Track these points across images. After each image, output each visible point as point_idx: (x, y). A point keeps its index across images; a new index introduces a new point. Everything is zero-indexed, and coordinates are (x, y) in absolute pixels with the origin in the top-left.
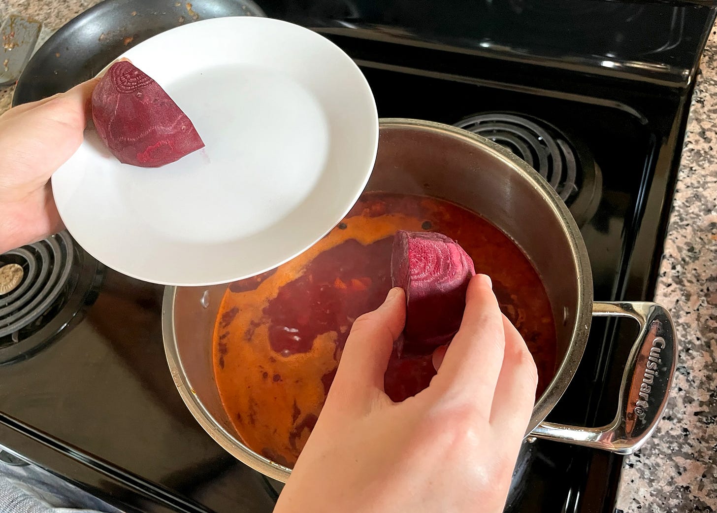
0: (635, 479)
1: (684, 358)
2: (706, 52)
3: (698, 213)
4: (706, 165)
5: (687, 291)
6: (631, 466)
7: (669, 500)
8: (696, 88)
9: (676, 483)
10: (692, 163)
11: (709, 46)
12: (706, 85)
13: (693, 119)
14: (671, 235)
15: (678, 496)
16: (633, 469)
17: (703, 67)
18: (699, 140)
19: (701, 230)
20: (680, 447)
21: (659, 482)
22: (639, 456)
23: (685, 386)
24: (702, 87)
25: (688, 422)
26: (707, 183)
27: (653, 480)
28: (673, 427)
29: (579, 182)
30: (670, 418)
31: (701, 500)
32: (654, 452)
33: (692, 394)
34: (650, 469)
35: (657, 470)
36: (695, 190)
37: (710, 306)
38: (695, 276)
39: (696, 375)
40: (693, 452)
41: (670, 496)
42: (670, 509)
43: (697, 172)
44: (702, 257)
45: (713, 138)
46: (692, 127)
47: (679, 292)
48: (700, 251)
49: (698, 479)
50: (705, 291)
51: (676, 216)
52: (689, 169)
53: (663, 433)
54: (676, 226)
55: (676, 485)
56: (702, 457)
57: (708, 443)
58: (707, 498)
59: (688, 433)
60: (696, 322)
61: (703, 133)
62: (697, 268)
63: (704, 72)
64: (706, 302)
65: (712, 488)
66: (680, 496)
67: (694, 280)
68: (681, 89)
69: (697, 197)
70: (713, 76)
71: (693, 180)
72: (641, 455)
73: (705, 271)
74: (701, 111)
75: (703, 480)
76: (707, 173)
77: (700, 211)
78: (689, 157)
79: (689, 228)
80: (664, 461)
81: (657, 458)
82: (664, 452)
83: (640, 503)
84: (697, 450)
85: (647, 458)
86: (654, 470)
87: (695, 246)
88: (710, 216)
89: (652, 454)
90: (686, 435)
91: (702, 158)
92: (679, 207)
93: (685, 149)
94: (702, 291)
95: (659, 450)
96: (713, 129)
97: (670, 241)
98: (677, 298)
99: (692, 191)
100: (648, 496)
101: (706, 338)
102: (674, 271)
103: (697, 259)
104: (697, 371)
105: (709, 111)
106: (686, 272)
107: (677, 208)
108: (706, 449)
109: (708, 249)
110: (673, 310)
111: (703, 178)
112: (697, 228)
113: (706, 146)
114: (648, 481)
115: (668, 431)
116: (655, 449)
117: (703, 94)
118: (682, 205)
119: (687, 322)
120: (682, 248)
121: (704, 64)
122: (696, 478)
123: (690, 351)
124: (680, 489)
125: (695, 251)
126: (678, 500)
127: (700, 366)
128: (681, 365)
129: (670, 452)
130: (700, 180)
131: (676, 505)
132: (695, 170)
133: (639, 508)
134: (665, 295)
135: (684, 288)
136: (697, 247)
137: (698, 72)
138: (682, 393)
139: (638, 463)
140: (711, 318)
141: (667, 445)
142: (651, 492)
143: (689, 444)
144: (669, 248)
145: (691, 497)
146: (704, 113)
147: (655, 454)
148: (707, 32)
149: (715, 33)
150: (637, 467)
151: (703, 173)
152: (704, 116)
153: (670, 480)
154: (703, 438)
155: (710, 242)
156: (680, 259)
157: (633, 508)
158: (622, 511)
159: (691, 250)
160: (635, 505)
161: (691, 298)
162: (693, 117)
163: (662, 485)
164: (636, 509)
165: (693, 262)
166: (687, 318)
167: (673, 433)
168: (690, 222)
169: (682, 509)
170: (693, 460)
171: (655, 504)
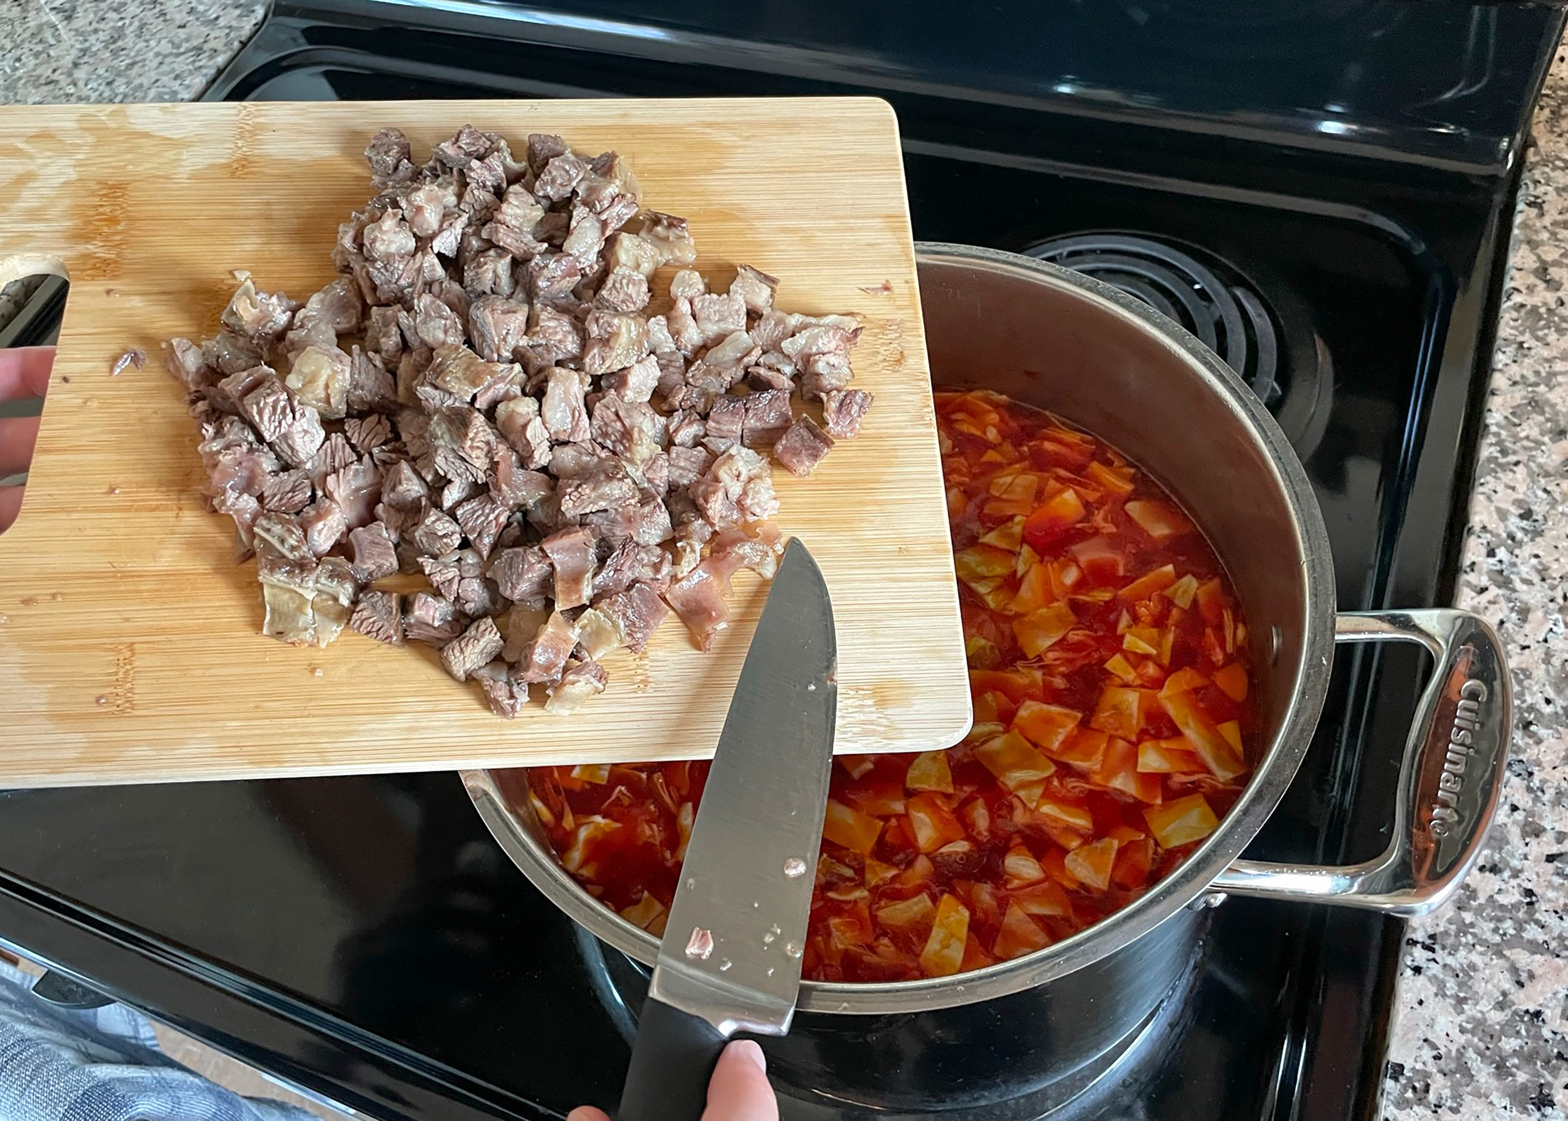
0: (1427, 997)
1: (1520, 743)
2: (1545, 99)
3: (1539, 437)
4: (1552, 337)
5: (1521, 602)
6: (1417, 970)
7: (1500, 1040)
8: (1526, 177)
9: (1514, 1004)
10: (1522, 333)
11: (1550, 88)
12: (1547, 170)
13: (1521, 242)
14: (1482, 484)
15: (1518, 1032)
16: (1421, 978)
17: (1539, 131)
18: (1535, 286)
19: (1547, 475)
20: (1520, 928)
21: (1476, 1004)
22: (1433, 951)
23: (1524, 800)
24: (1537, 174)
25: (1535, 877)
26: (1555, 374)
27: (1465, 999)
28: (1503, 887)
29: (1284, 376)
30: (1494, 869)
32: (1463, 940)
33: (1541, 818)
34: (1457, 976)
35: (1471, 977)
36: (1530, 389)
38: (1539, 572)
39: (1548, 777)
40: (1546, 938)
41: (1503, 1032)
42: (1503, 1060)
43: (1533, 352)
44: (1550, 529)
47: (1504, 605)
48: (1545, 519)
49: (1561, 995)
50: (1561, 601)
51: (1491, 445)
52: (1515, 346)
53: (1482, 899)
54: (1492, 466)
55: (1514, 1008)
59: (1534, 899)
60: (1543, 666)
61: (1542, 272)
62: (1541, 553)
63: (1541, 143)
64: (1561, 625)
66: (1523, 1032)
67: (1536, 579)
68: (1493, 178)
69: (1536, 404)
70: (1561, 150)
71: (1526, 368)
72: (1436, 947)
74: (1538, 224)
76: (1555, 353)
77: (1542, 435)
78: (1516, 320)
79: (1520, 469)
80: (1487, 959)
81: (1470, 952)
82: (1486, 940)
83: (1438, 1049)
84: (1556, 934)
85: (1450, 954)
86: (1466, 978)
87: (1535, 508)
89: (1460, 944)
90: (1530, 904)
91: (1542, 323)
92: (1498, 425)
93: (1505, 306)
94: (1552, 600)
95: (1474, 935)
97: (1481, 497)
98: (1501, 616)
99: (1524, 393)
100: (1455, 1033)
102: (1492, 561)
103: (1541, 534)
104: (1549, 769)
105: (1555, 224)
106: (1518, 561)
107: (1493, 429)
111: (1547, 365)
112: (1535, 469)
113: (1551, 298)
114: (1453, 1002)
115: (1491, 897)
116: (1465, 934)
117: (1541, 189)
118: (1504, 422)
119: (1524, 666)
120: (1508, 511)
121: (1541, 125)
122: (1555, 994)
123: (1533, 728)
124: (1522, 1017)
125: (1535, 517)
126: (1519, 1041)
127: (1553, 757)
128: (1515, 757)
129: (1497, 939)
130: (1540, 369)
131: (1515, 1051)
132: (1529, 349)
133: (1438, 1058)
135: (1514, 595)
136: (1539, 510)
137: (1529, 143)
138: (1519, 816)
139: (1432, 964)
141: (1492, 925)
142: (1460, 1026)
143: (1537, 922)
144: (1481, 513)
145: (1546, 1033)
146: (1545, 227)
147: (1467, 943)
148: (1547, 57)
149: (1562, 59)
150: (1430, 973)
151: (1546, 353)
152: (1545, 236)
153: (1501, 998)
156: (1504, 535)
157: (1425, 1058)
158: (1402, 1067)
159: (1527, 515)
160: (1427, 1054)
161: (1530, 616)
162: (1522, 237)
163: (1485, 1009)
164: (1431, 1061)
165: (1532, 540)
166: (1523, 658)
167: (1502, 899)
168: (1522, 457)
169: (1528, 1058)
170: (1548, 957)
171: (1470, 1050)
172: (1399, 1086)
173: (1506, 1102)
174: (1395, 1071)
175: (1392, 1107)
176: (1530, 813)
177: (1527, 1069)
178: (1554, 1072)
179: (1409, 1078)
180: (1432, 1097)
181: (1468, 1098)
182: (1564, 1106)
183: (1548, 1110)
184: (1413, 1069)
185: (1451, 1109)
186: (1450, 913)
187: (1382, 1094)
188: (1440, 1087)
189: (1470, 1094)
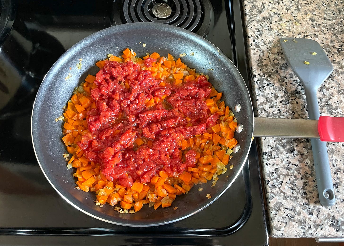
1: (270, 80)
3: (257, 14)
7: (282, 141)
14: (248, 26)
19: (260, 21)
20: (279, 117)
23: (273, 91)
25: (279, 106)
28: (274, 110)
30: (272, 107)
33: (277, 94)
37: (273, 54)
38: (264, 43)
39: (276, 85)
42: (284, 144)
44: (264, 33)
47: (259, 51)
48: (262, 31)
50: (269, 48)
51: (248, 17)
53: (271, 114)
54: (249, 22)
57: (289, 112)
60: (270, 63)
62: (263, 39)
64: (271, 53)
67: (264, 45)
69: (254, 6)
79: (255, 21)
83: (271, 146)
84: (286, 116)
88: (261, 14)
90: (280, 112)
94: (268, 48)
97: (249, 29)
98: (259, 54)
99: (251, 4)
100: (274, 142)
101: (275, 68)
102: (255, 42)
103: (262, 35)
106: (260, 41)
107: (247, 14)
108: (289, 115)
110: (259, 60)
112: (258, 21)
115: (273, 113)
118: (249, 12)
119: (266, 64)
120: (255, 31)
123: (271, 76)
127: (276, 81)
128: (269, 83)
131: (285, 142)
134: (254, 54)
135: (261, 49)
136: (261, 29)
138: (273, 95)
142: (274, 140)
143: (282, 115)
144: (250, 33)
154: (286, 111)
156: (255, 36)
158: (266, 152)
159: (259, 31)
160: (270, 148)
161: (265, 53)
167: (275, 113)
168: (254, 19)
169: (288, 143)
171: (277, 144)
172: (267, 156)
173: (286, 152)
175: (266, 161)
176: (275, 94)
177: (288, 145)
178: (293, 144)
179: (268, 154)
180: (273, 156)
182: (297, 150)
183: (294, 152)
184: (268, 152)
185: (277, 157)
187: (264, 159)
188: (274, 154)
189: (279, 153)
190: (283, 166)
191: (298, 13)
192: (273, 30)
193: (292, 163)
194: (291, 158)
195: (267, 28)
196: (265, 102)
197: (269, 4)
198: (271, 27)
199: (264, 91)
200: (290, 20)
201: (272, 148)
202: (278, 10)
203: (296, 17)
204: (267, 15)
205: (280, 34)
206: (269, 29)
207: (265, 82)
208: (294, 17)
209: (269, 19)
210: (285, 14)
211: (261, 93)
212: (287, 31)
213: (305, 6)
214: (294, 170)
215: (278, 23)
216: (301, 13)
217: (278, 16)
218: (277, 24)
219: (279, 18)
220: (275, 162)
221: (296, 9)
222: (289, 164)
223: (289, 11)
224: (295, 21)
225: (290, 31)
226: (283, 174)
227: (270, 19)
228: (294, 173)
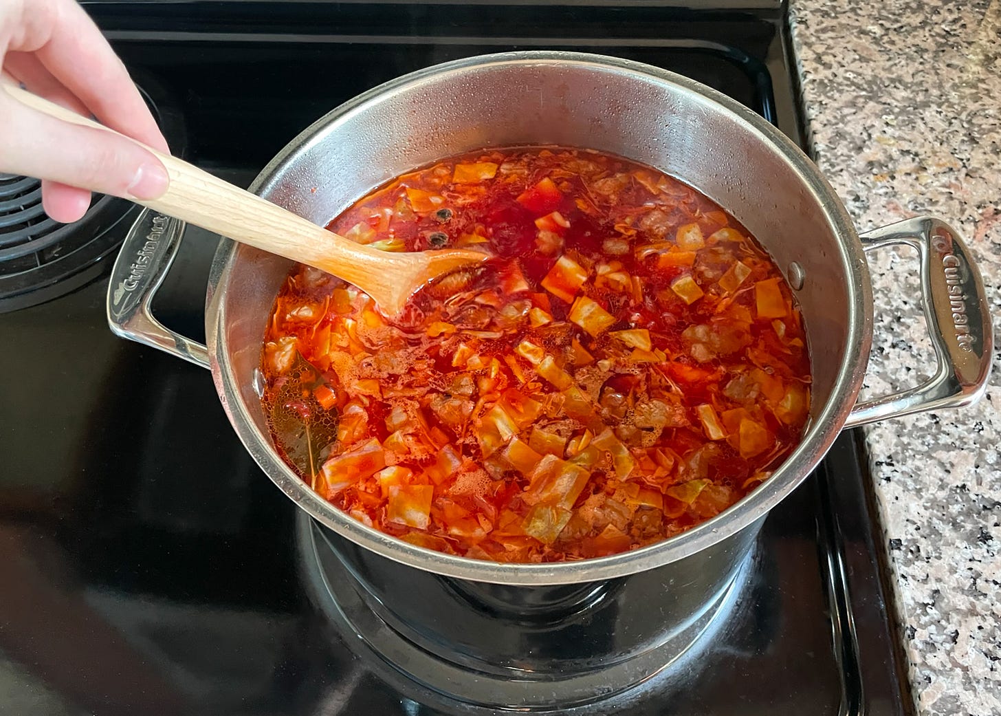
0: (899, 494)
1: (898, 330)
3: (849, 153)
4: (837, 95)
6: (888, 479)
7: (948, 508)
8: (792, 7)
9: (948, 484)
10: (819, 96)
13: (801, 45)
15: (957, 501)
16: (892, 483)
18: (817, 68)
19: (860, 174)
20: (936, 439)
21: (928, 490)
22: (893, 465)
23: (912, 363)
26: (845, 116)
27: (920, 489)
28: (918, 416)
31: (986, 496)
32: (907, 454)
33: (925, 371)
34: (912, 476)
35: (919, 475)
36: (834, 127)
37: (903, 260)
39: (920, 346)
40: (952, 440)
41: (948, 503)
42: (955, 519)
43: (829, 106)
44: (872, 204)
45: (833, 63)
46: (802, 54)
48: (868, 199)
49: (973, 471)
51: (824, 162)
52: (818, 104)
53: (909, 427)
54: (828, 174)
55: (949, 486)
56: (965, 443)
57: (966, 424)
58: (992, 492)
59: (938, 419)
60: (895, 283)
61: (818, 59)
62: (872, 219)
64: (897, 257)
65: (993, 478)
66: (960, 500)
68: (774, 9)
69: (840, 135)
71: (827, 116)
72: (893, 462)
73: (882, 221)
74: (808, 33)
75: (978, 470)
76: (841, 104)
77: (850, 151)
78: (813, 89)
79: (844, 173)
80: (924, 462)
81: (914, 460)
82: (920, 451)
83: (916, 523)
84: (957, 436)
85: (903, 464)
86: (917, 477)
87: (860, 194)
88: (862, 154)
89: (906, 457)
90: (937, 422)
91: (828, 88)
92: (823, 150)
93: (804, 83)
95: (912, 449)
96: (829, 51)
99: (831, 130)
100: (922, 511)
101: (914, 299)
103: (868, 208)
104: (919, 342)
105: (817, 31)
107: (822, 153)
108: (966, 433)
109: (876, 194)
111: (839, 112)
112: (852, 171)
113: (828, 73)
114: (915, 493)
115: (914, 424)
116: (907, 450)
117: (803, 13)
118: (826, 148)
119: (885, 285)
120: (845, 199)
122: (969, 471)
123: (902, 320)
124: (955, 491)
125: (861, 199)
126: (959, 505)
127: (919, 335)
128: (898, 339)
129: (926, 448)
130: (835, 114)
131: (959, 512)
132: (826, 104)
136: (863, 194)
138: (912, 373)
139: (895, 473)
140: (910, 275)
141: (920, 441)
142: (924, 506)
143: (944, 432)
145: (974, 497)
146: (812, 34)
147: (910, 456)
150: (895, 479)
151: (836, 105)
152: (813, 39)
153: (940, 483)
154: (957, 420)
155: (875, 186)
157: (910, 531)
158: (899, 540)
159: (857, 199)
160: (911, 528)
161: (878, 256)
162: (801, 42)
163: (933, 491)
164: (915, 532)
165: (865, 212)
166: (883, 281)
167: (921, 424)
168: (843, 166)
169: (968, 514)
170: (957, 451)
171: (934, 519)
172: (902, 553)
173: (965, 544)
174: (897, 544)
175: (903, 567)
176: (918, 370)
177: (969, 521)
178: (985, 518)
179: (906, 546)
180: (923, 554)
181: (943, 548)
182: (998, 537)
183: (990, 542)
184: (907, 540)
185: (936, 557)
186: (895, 440)
187: (893, 561)
188: (926, 547)
189: (943, 545)
190: (955, 585)
191: (972, 150)
192: (901, 195)
193: (984, 576)
194: (980, 561)
195: (882, 191)
196: (889, 392)
197: (885, 129)
198: (893, 188)
199: (882, 363)
200: (951, 169)
201: (918, 529)
202: (911, 144)
203: (968, 160)
204: (880, 157)
205: (922, 205)
206: (887, 193)
207: (884, 336)
208: (962, 160)
209: (887, 166)
210: (935, 153)
211: (874, 366)
212: (942, 199)
213: (990, 131)
214: (994, 598)
215: (914, 176)
216: (982, 150)
217: (913, 160)
218: (910, 180)
219: (916, 164)
220: (930, 571)
221: (966, 139)
222: (975, 579)
223: (945, 145)
224: (964, 171)
225: (952, 199)
226: (958, 611)
227: (890, 166)
228: (993, 608)
